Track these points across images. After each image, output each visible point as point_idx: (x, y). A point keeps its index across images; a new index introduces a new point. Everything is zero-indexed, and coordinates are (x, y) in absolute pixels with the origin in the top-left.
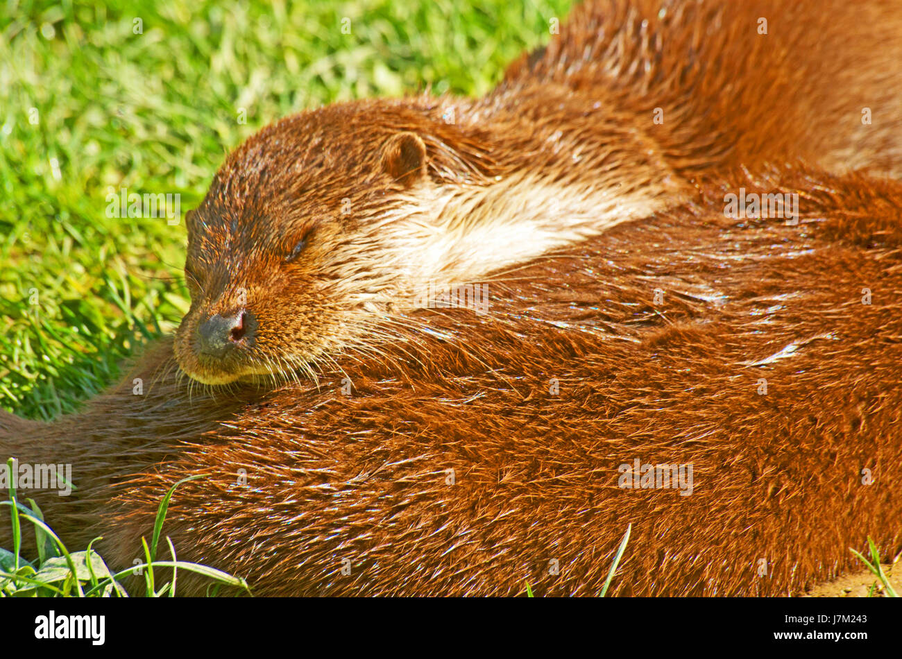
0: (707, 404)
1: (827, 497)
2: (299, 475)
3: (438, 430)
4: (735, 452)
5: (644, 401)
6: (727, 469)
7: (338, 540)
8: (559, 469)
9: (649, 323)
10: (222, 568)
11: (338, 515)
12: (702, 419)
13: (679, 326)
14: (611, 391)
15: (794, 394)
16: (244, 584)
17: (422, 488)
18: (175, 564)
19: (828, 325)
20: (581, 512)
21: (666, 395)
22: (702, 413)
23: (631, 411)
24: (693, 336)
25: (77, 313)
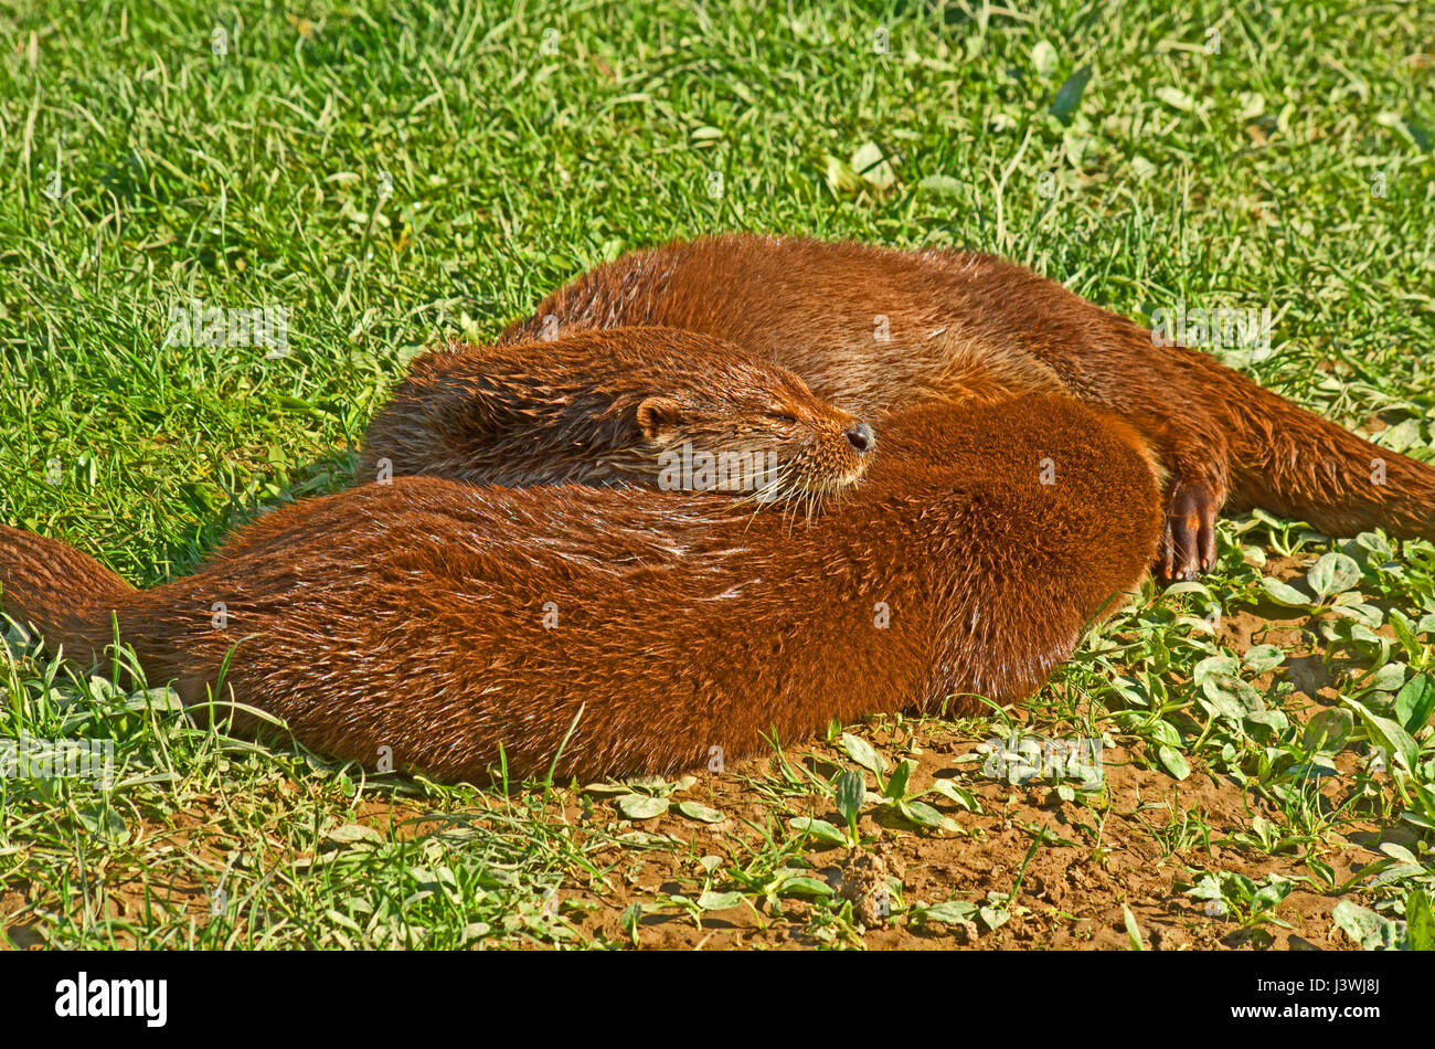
0: (664, 628)
1: (750, 705)
2: (333, 642)
3: (447, 620)
4: (684, 667)
5: (619, 620)
6: (676, 679)
7: (360, 695)
8: (542, 664)
9: (629, 563)
10: (269, 711)
11: (362, 676)
12: (661, 639)
13: (652, 568)
14: (594, 609)
15: (732, 626)
16: (285, 725)
17: (428, 663)
18: (233, 704)
19: (758, 572)
20: (553, 699)
21: (637, 617)
22: (663, 634)
23: (609, 626)
24: (661, 576)
25: (192, 494)
